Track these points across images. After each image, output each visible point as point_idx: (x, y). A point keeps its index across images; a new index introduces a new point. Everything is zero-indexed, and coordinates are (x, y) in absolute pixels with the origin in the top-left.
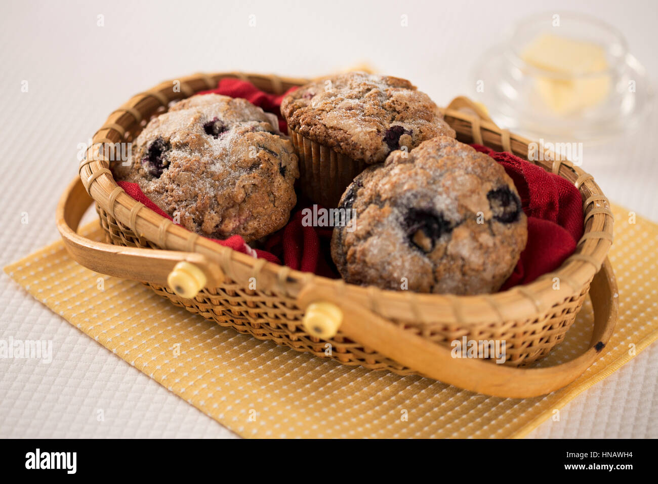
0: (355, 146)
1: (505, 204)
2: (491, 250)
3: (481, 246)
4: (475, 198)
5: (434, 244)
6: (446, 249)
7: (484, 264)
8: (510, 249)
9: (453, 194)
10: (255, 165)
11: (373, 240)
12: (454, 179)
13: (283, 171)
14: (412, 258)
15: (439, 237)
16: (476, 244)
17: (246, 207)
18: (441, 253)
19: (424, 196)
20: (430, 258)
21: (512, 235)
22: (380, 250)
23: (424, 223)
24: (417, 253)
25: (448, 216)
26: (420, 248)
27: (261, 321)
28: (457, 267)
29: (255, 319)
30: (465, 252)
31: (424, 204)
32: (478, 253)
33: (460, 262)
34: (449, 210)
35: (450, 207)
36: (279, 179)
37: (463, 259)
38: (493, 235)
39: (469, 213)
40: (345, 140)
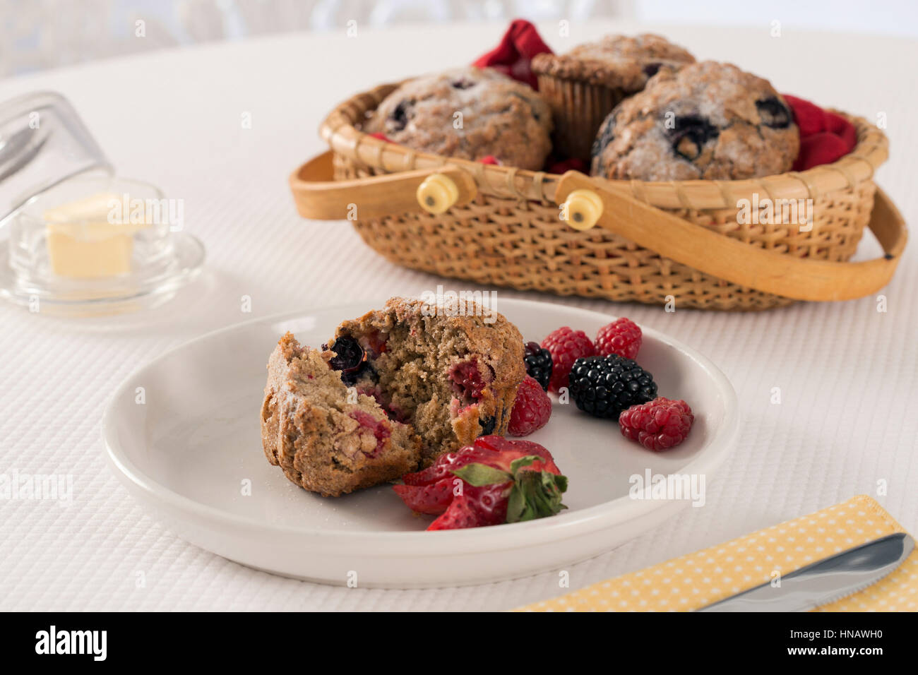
0: (612, 75)
1: (774, 113)
2: (761, 152)
3: (750, 148)
4: (742, 104)
5: (700, 149)
6: (713, 153)
7: (754, 167)
8: (782, 153)
9: (719, 100)
10: (505, 109)
11: (637, 153)
12: (719, 88)
13: (537, 117)
14: (678, 167)
15: (705, 141)
16: (744, 146)
17: (498, 145)
18: (707, 158)
19: (688, 105)
20: (696, 165)
21: (783, 140)
22: (644, 162)
23: (688, 129)
24: (682, 162)
25: (715, 121)
26: (687, 157)
27: (517, 252)
28: (726, 170)
29: (511, 251)
30: (733, 154)
31: (688, 112)
32: (747, 155)
33: (728, 166)
34: (715, 115)
35: (717, 113)
36: (531, 123)
37: (731, 162)
38: (763, 138)
39: (736, 119)
40: (602, 70)
